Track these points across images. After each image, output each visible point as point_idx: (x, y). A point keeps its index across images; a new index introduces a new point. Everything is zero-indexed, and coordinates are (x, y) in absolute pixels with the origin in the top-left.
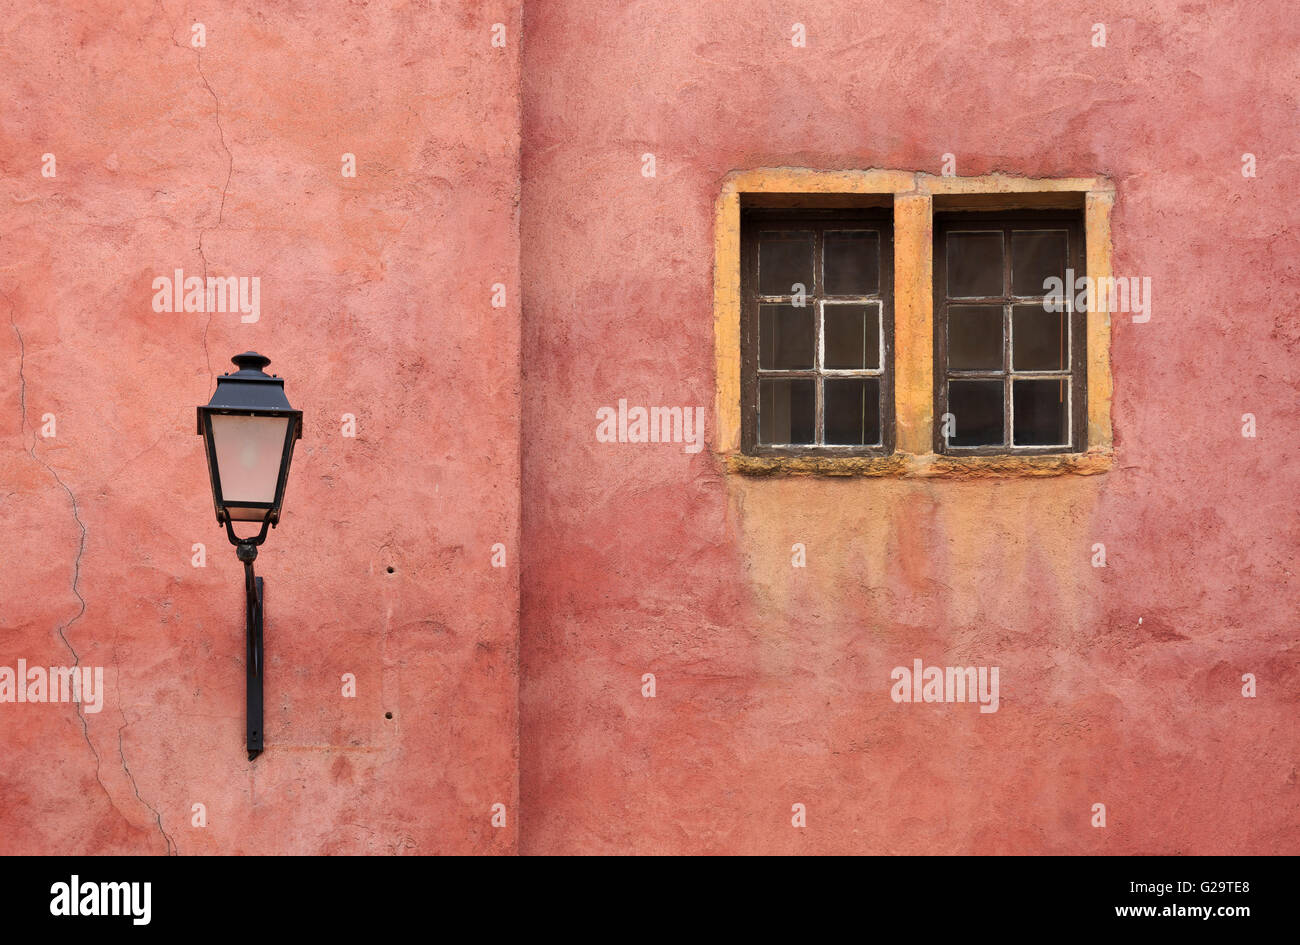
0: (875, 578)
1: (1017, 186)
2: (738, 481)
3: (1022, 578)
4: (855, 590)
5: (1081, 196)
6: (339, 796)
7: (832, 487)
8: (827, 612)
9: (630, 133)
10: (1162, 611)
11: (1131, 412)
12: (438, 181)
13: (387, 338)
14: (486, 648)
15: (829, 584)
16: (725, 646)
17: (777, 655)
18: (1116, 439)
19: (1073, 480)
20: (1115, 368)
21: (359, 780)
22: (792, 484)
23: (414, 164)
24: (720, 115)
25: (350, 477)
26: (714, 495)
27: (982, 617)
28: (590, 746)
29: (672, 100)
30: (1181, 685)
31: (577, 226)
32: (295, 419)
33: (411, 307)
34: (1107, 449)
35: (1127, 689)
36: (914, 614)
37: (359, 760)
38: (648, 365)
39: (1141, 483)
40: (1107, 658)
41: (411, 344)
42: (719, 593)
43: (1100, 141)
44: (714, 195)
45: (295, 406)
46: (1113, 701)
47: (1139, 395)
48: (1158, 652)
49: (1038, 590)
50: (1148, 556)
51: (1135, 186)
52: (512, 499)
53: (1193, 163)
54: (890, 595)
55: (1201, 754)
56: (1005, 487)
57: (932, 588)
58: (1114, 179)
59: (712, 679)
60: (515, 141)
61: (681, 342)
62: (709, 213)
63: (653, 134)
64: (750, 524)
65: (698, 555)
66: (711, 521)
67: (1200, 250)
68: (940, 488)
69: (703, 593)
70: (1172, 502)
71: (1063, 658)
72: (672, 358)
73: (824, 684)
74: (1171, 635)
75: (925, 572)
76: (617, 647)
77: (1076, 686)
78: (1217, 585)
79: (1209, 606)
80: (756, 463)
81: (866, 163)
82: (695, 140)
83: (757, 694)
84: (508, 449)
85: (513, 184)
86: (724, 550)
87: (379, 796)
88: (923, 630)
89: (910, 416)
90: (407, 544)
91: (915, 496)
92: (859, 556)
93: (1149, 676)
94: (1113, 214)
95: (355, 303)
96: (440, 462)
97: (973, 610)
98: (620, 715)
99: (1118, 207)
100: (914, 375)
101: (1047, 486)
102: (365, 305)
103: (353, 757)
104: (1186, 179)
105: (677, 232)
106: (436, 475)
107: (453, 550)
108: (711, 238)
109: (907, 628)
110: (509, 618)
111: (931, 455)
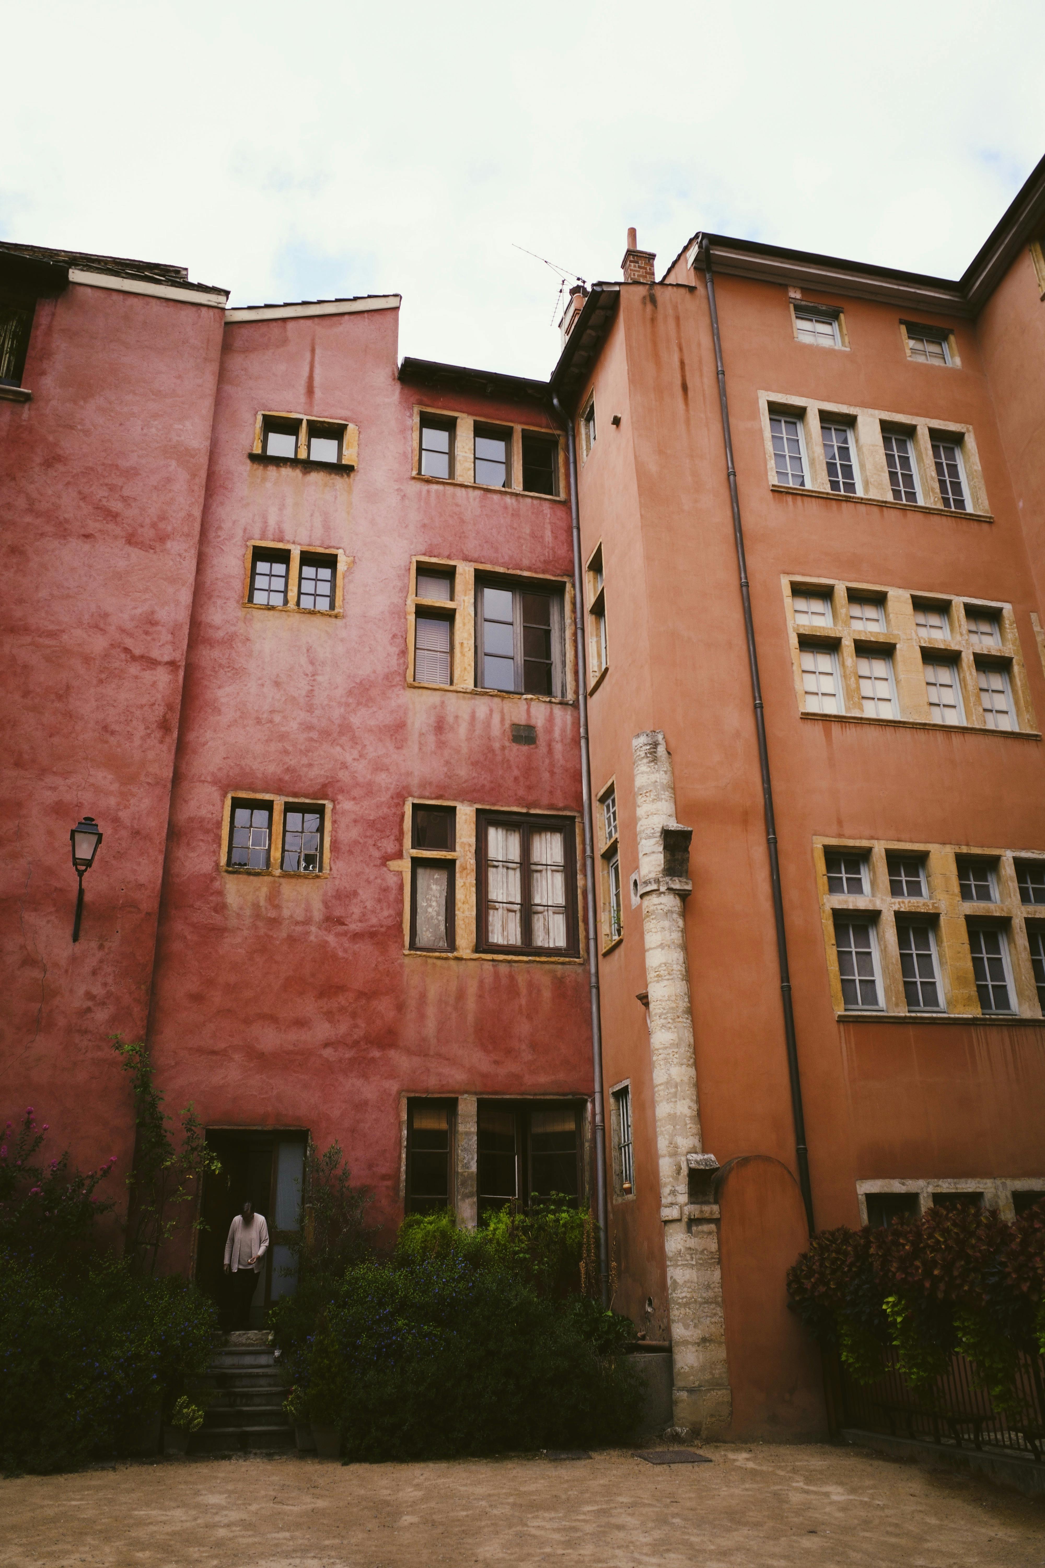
0: (262, 903)
1: (307, 801)
2: (225, 874)
3: (303, 906)
4: (256, 906)
5: (324, 805)
6: (99, 955)
7: (252, 877)
8: (248, 912)
9: (203, 778)
10: (342, 917)
11: (335, 862)
12: (148, 784)
13: (129, 825)
14: (148, 914)
15: (249, 904)
16: (217, 919)
17: (233, 922)
18: (331, 869)
19: (318, 880)
20: (331, 851)
21: (106, 950)
22: (240, 876)
23: (143, 778)
24: (228, 776)
25: (114, 862)
26: (218, 877)
27: (291, 916)
28: (177, 946)
29: (215, 771)
30: (346, 938)
31: (186, 801)
32: (100, 836)
33: (137, 817)
34: (328, 872)
35: (331, 939)
36: (272, 914)
37: (107, 944)
38: (202, 840)
39: (337, 882)
40: (326, 930)
41: (136, 826)
42: (217, 904)
43: (330, 791)
44: (224, 796)
45: (101, 832)
46: (327, 942)
47: (337, 858)
48: (340, 929)
49: (308, 909)
50: (338, 902)
51: (339, 803)
52: (161, 872)
53: (354, 799)
54: (266, 908)
55: (351, 958)
56: (300, 880)
57: (277, 907)
58: (333, 801)
59: (213, 929)
60: (171, 775)
61: (212, 835)
62: (223, 802)
63: (209, 779)
64: (228, 886)
65: (212, 894)
66: (217, 884)
67: (355, 821)
68: (282, 880)
69: (212, 905)
70: (345, 888)
71: (313, 929)
72: (210, 839)
73: (246, 933)
74: (343, 924)
75: (276, 902)
76: (186, 918)
77: (316, 937)
78: (357, 911)
79: (354, 916)
80: (230, 869)
81: (266, 791)
82: (220, 781)
83: (226, 934)
84: (161, 858)
85: (169, 785)
86: (220, 893)
87: (112, 955)
88: (274, 919)
89: (275, 860)
90: (129, 883)
91: (274, 882)
92: (258, 897)
93: (338, 935)
94: (332, 810)
95: (120, 814)
96: (141, 860)
97: (289, 914)
98: (185, 938)
99: (334, 809)
100: (276, 849)
101: (311, 881)
102: (124, 815)
103: (106, 944)
104: (352, 802)
105: (214, 805)
106: (139, 864)
107: (141, 885)
108: (223, 808)
109: (270, 918)
110: (156, 905)
111: (279, 871)
